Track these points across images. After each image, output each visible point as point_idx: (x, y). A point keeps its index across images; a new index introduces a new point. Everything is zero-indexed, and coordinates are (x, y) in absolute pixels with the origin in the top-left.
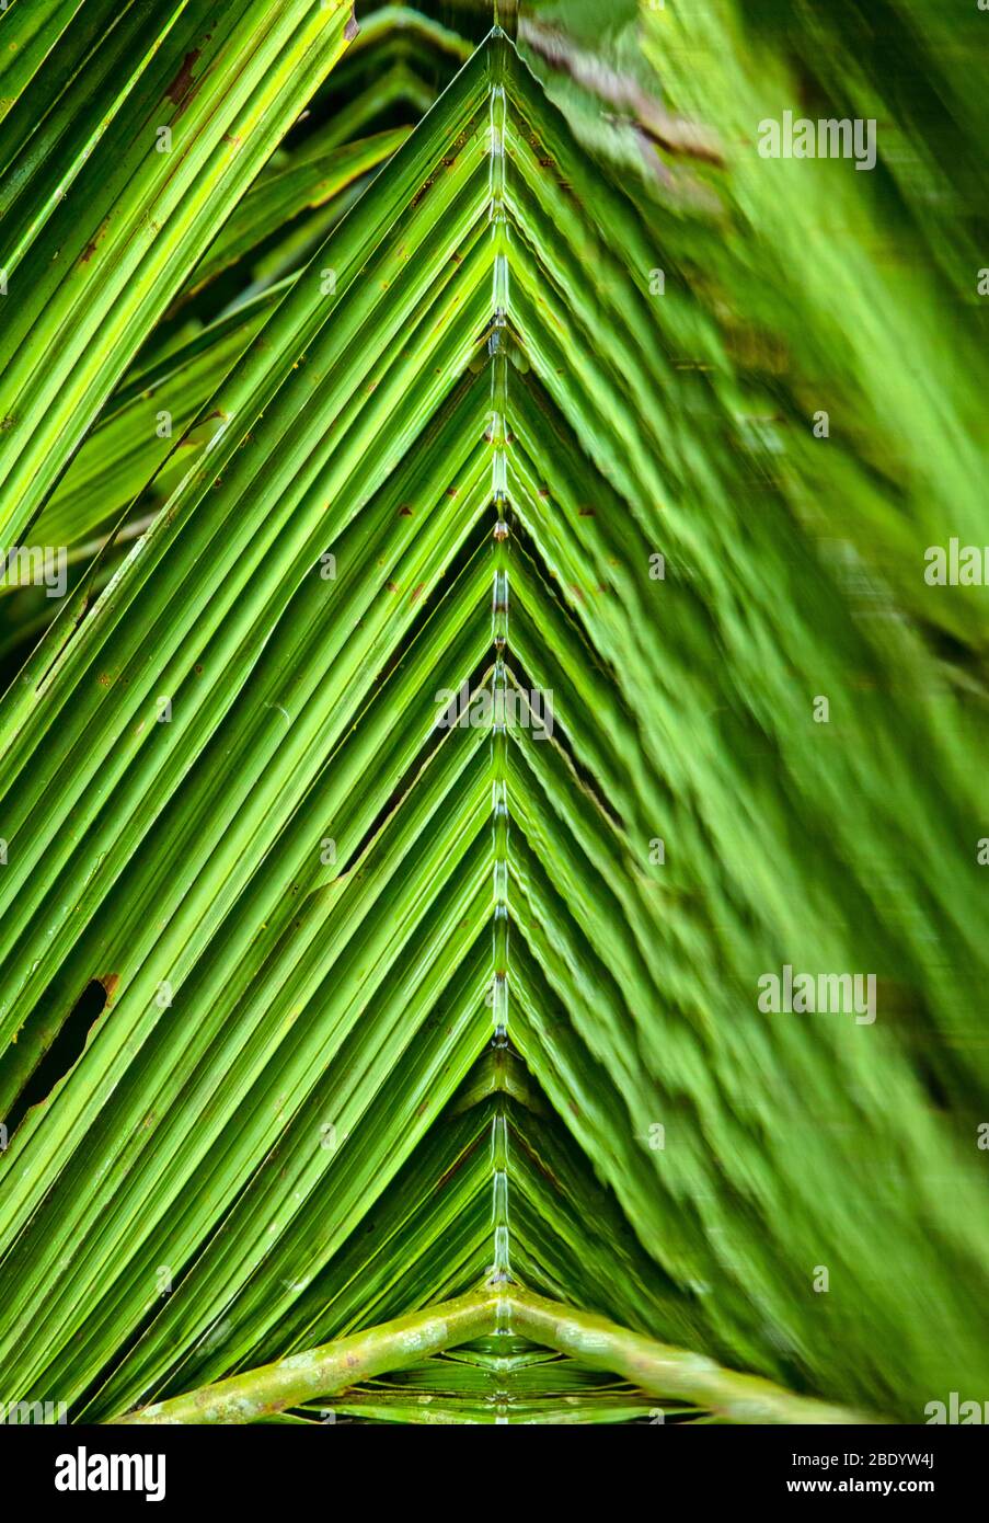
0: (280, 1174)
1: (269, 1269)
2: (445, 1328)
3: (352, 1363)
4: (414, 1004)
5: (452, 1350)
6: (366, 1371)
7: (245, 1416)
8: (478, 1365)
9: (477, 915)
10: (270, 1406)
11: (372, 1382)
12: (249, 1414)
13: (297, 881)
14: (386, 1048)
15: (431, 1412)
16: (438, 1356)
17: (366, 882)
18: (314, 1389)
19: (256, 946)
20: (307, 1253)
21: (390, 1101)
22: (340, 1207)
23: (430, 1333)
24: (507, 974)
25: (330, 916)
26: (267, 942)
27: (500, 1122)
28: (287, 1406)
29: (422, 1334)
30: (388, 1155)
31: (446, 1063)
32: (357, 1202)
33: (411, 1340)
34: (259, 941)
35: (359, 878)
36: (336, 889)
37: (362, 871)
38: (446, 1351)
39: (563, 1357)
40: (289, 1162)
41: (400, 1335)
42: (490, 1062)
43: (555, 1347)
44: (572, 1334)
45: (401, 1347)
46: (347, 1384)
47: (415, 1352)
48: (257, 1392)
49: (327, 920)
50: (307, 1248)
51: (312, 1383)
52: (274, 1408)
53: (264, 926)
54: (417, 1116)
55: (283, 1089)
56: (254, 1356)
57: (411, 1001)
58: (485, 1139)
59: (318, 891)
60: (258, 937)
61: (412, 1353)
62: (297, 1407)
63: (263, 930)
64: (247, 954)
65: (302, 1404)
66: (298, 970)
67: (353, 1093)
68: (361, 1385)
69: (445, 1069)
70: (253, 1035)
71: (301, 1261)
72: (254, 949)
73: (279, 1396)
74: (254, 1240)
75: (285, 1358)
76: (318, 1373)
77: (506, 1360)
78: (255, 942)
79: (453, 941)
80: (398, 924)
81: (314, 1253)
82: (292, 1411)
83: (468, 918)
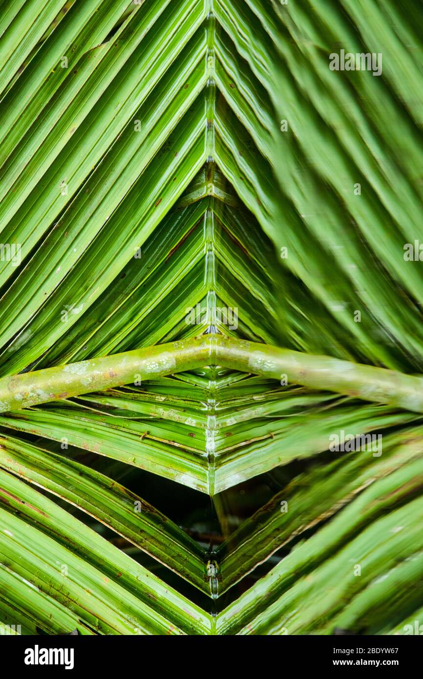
0: (63, 235)
1: (56, 299)
2: (175, 361)
3: (112, 376)
4: (152, 134)
5: (179, 374)
6: (122, 381)
7: (41, 399)
8: (196, 385)
9: (195, 82)
10: (58, 395)
11: (125, 387)
12: (44, 398)
13: (75, 44)
14: (134, 160)
15: (164, 410)
16: (170, 376)
17: (120, 47)
18: (87, 388)
19: (48, 83)
20: (81, 289)
21: (137, 196)
22: (104, 260)
23: (164, 363)
24: (214, 122)
25: (96, 68)
26: (54, 80)
27: (209, 214)
28: (69, 396)
29: (160, 364)
30: (135, 230)
31: (174, 175)
32: (114, 258)
33: (152, 366)
34: (50, 79)
35: (116, 45)
36: (100, 51)
37: (118, 41)
38: (175, 374)
39: (253, 375)
40: (69, 228)
41: (144, 362)
42: (203, 177)
43: (247, 371)
44: (259, 362)
45: (146, 370)
46: (109, 387)
47: (154, 373)
48: (49, 387)
49: (95, 71)
50: (82, 286)
51: (86, 385)
52: (60, 396)
53: (52, 71)
54: (154, 207)
55: (65, 174)
56: (46, 357)
57: (150, 132)
58: (199, 226)
59: (89, 52)
60: (49, 77)
61: (152, 374)
62: (75, 397)
63: (52, 73)
64: (41, 88)
65: (79, 396)
66: (76, 100)
67: (112, 187)
68: (118, 388)
69: (173, 179)
70: (45, 140)
71: (77, 294)
72: (46, 85)
73: (63, 390)
74: (46, 276)
75: (68, 363)
76: (90, 379)
77: (215, 382)
78: (47, 80)
79: (178, 97)
80: (142, 75)
81: (86, 288)
82: (72, 399)
83: (188, 83)
